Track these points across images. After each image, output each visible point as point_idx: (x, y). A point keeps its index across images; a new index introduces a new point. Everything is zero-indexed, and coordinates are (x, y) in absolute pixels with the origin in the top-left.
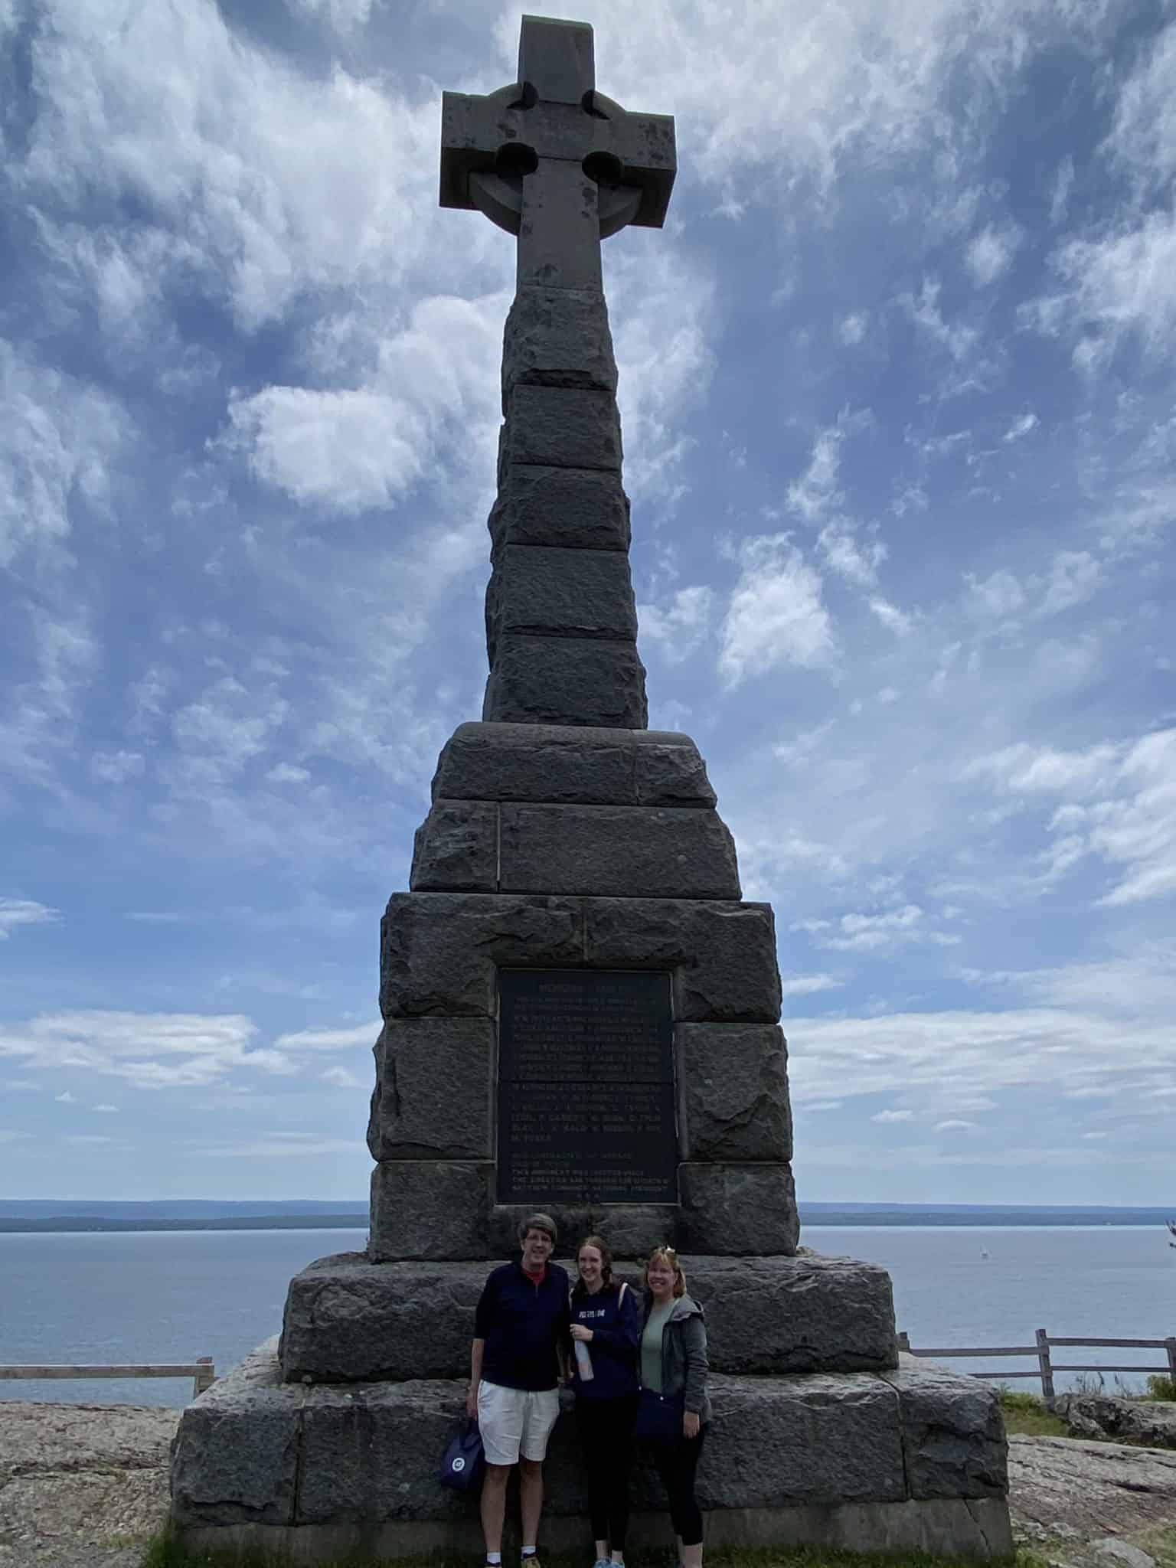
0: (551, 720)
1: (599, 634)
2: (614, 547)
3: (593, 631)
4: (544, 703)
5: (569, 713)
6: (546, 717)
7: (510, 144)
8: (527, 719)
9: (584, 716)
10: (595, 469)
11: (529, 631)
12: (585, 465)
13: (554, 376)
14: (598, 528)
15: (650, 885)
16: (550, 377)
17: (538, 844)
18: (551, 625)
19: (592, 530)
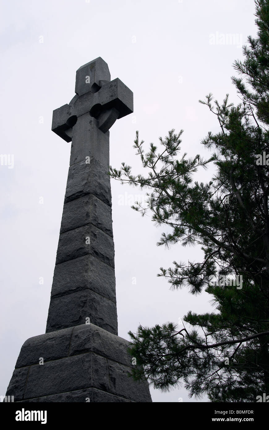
0: (59, 328)
1: (77, 290)
2: (85, 254)
3: (75, 289)
4: (56, 323)
5: (63, 324)
6: (58, 328)
7: (70, 117)
8: (52, 330)
9: (67, 324)
10: (83, 226)
11: (58, 296)
12: (80, 225)
13: (73, 196)
14: (79, 249)
15: (64, 388)
16: (72, 198)
17: (34, 380)
18: (63, 291)
19: (78, 250)
